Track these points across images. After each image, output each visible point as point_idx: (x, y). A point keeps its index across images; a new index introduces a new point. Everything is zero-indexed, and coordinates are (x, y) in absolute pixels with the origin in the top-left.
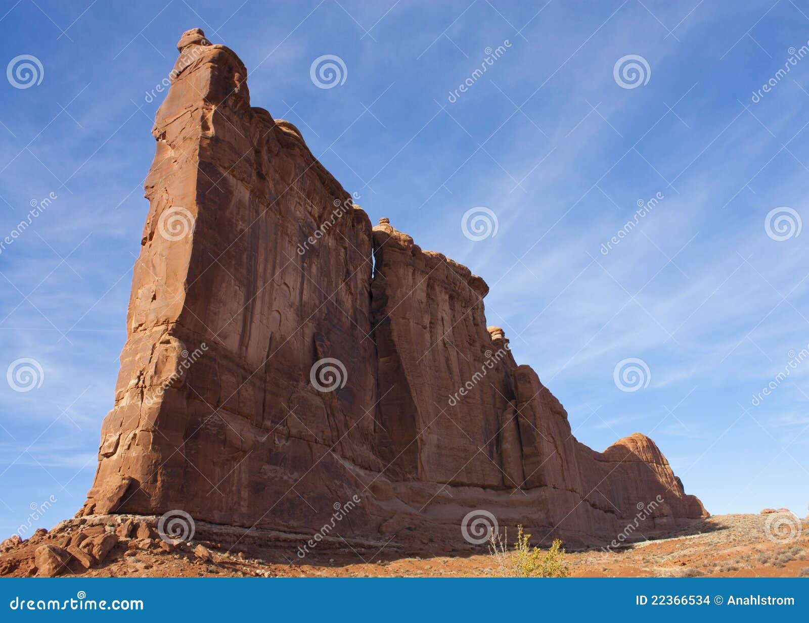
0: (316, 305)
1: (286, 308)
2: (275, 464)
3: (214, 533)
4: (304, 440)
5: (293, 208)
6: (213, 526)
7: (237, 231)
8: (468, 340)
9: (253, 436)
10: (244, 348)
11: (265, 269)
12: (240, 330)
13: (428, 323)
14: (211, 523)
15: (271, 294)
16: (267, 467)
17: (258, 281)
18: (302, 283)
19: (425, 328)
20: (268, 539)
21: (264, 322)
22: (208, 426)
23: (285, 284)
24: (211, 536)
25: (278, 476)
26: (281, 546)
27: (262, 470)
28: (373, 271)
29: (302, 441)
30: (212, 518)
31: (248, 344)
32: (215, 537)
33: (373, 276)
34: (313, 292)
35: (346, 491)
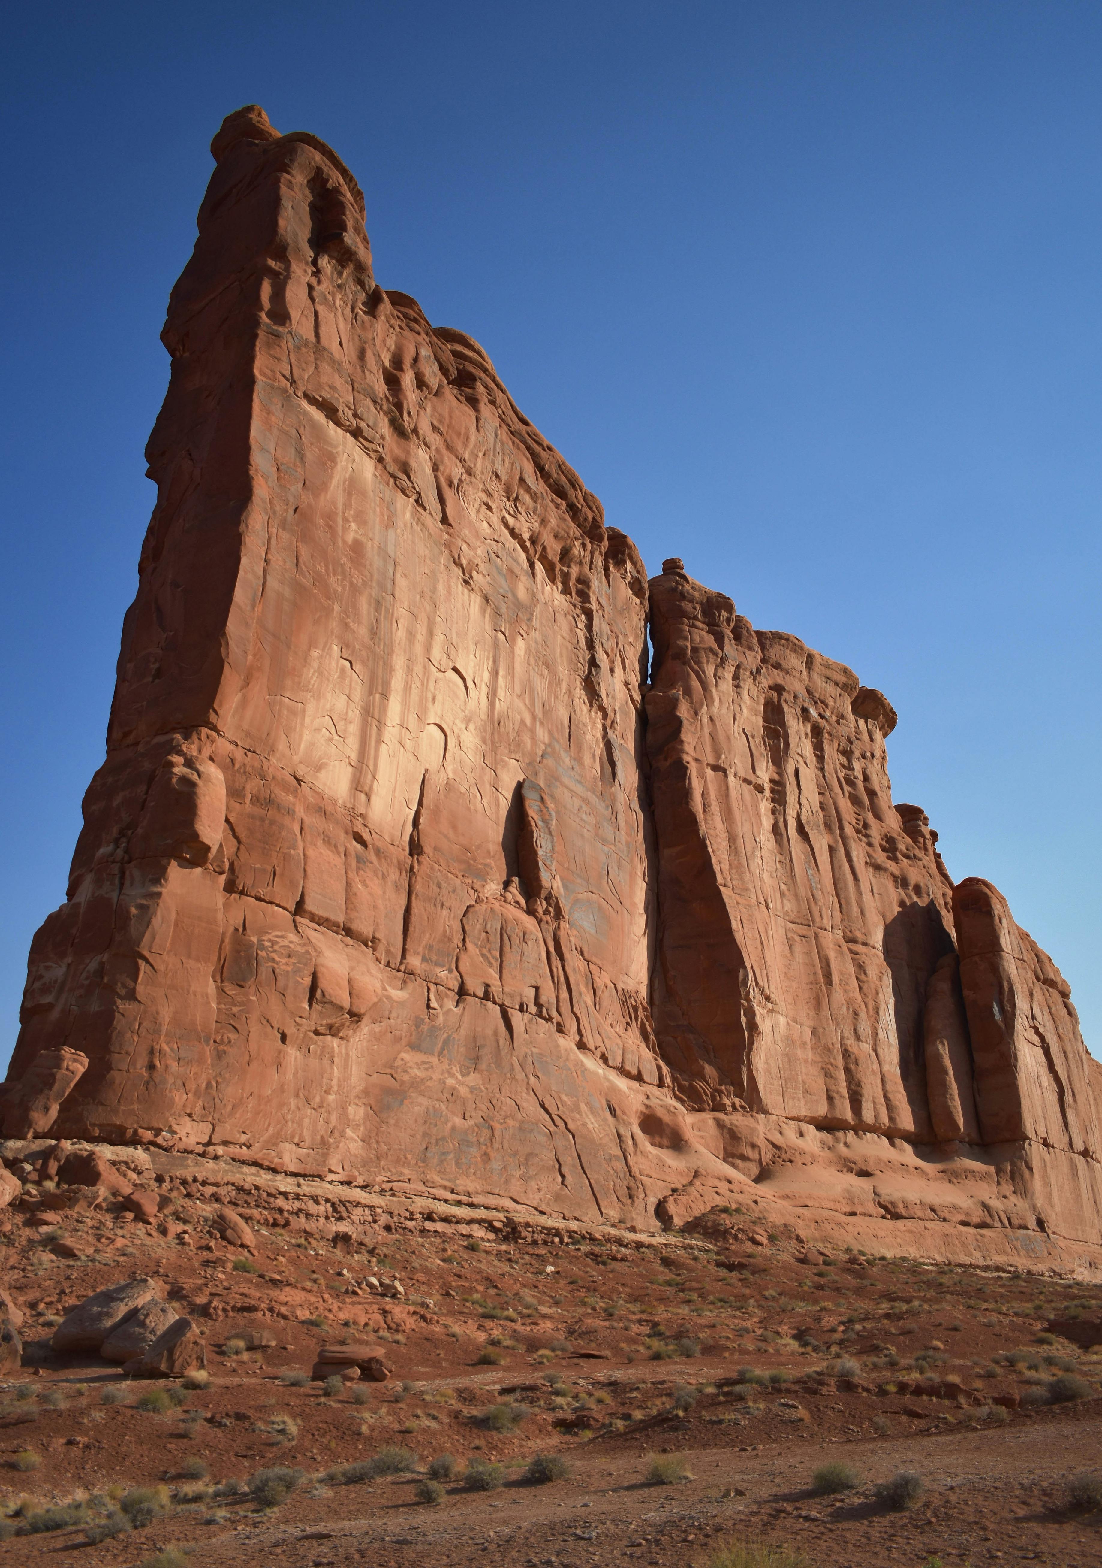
0: (525, 725)
1: (457, 722)
2: (428, 1052)
3: (281, 1193)
4: (495, 1003)
5: (473, 515)
6: (279, 1177)
7: (344, 542)
8: (854, 822)
9: (378, 985)
10: (363, 797)
11: (411, 635)
12: (354, 756)
13: (768, 780)
14: (275, 1171)
15: (424, 686)
16: (408, 1056)
17: (394, 657)
18: (495, 673)
19: (760, 789)
20: (407, 1214)
21: (408, 744)
22: (274, 955)
23: (455, 669)
24: (272, 1200)
25: (434, 1077)
26: (436, 1231)
27: (398, 1063)
28: (650, 672)
29: (490, 1004)
30: (276, 1160)
31: (371, 787)
32: (280, 1202)
33: (649, 682)
34: (519, 696)
35: (587, 1120)
